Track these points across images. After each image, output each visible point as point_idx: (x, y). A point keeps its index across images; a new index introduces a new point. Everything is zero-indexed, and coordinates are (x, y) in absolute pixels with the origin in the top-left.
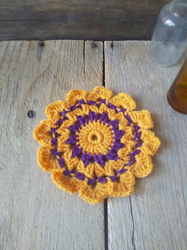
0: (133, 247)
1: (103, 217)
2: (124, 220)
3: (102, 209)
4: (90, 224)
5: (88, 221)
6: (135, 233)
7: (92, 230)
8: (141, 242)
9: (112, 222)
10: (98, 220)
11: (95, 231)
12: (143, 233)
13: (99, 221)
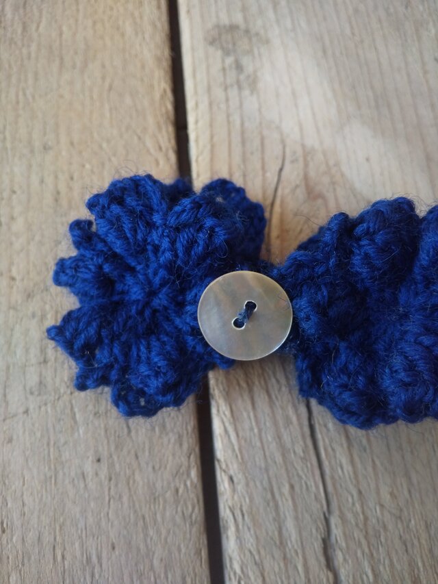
0: (331, 576)
1: (194, 474)
2: (285, 475)
3: (190, 441)
4: (141, 509)
5: (131, 496)
6: (334, 521)
7: (151, 532)
8: (359, 554)
9: (234, 490)
10: (172, 485)
11: (164, 532)
12: (366, 519)
13: (181, 491)
